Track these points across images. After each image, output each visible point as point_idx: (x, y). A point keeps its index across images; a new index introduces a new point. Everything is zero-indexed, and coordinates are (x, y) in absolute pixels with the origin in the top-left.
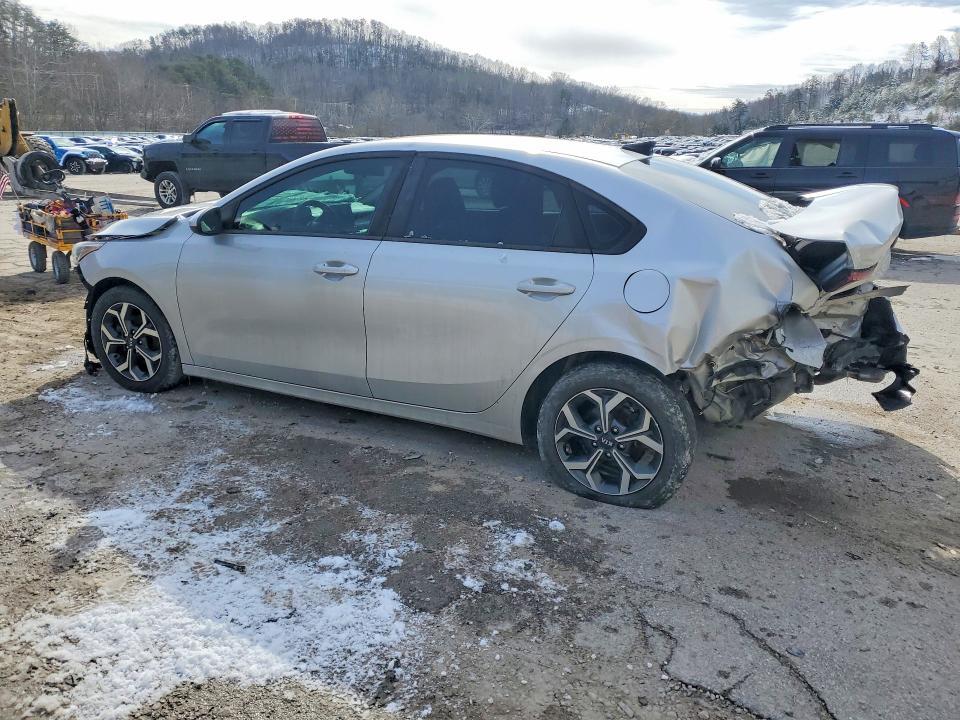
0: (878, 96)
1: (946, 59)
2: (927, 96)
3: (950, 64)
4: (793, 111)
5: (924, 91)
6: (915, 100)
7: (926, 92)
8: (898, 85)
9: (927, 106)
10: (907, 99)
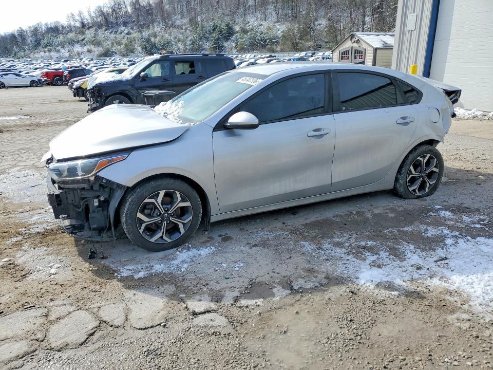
0: (59, 39)
1: (85, 21)
2: (83, 40)
3: (88, 24)
4: (15, 47)
5: (81, 38)
6: (78, 42)
7: (82, 38)
8: (67, 34)
9: (85, 45)
10: (74, 41)
